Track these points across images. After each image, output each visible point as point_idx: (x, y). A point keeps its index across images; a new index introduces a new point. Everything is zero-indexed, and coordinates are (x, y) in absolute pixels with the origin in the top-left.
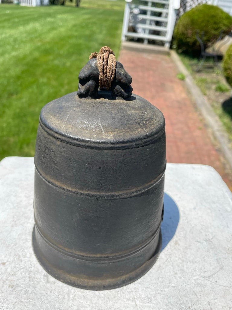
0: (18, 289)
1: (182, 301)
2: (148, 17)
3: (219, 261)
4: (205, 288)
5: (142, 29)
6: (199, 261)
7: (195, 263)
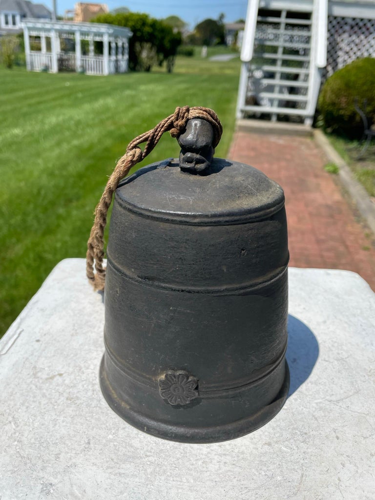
0: (78, 402)
1: (295, 426)
2: (277, 81)
3: (355, 384)
4: (331, 414)
5: (267, 99)
6: (325, 383)
7: (318, 385)
